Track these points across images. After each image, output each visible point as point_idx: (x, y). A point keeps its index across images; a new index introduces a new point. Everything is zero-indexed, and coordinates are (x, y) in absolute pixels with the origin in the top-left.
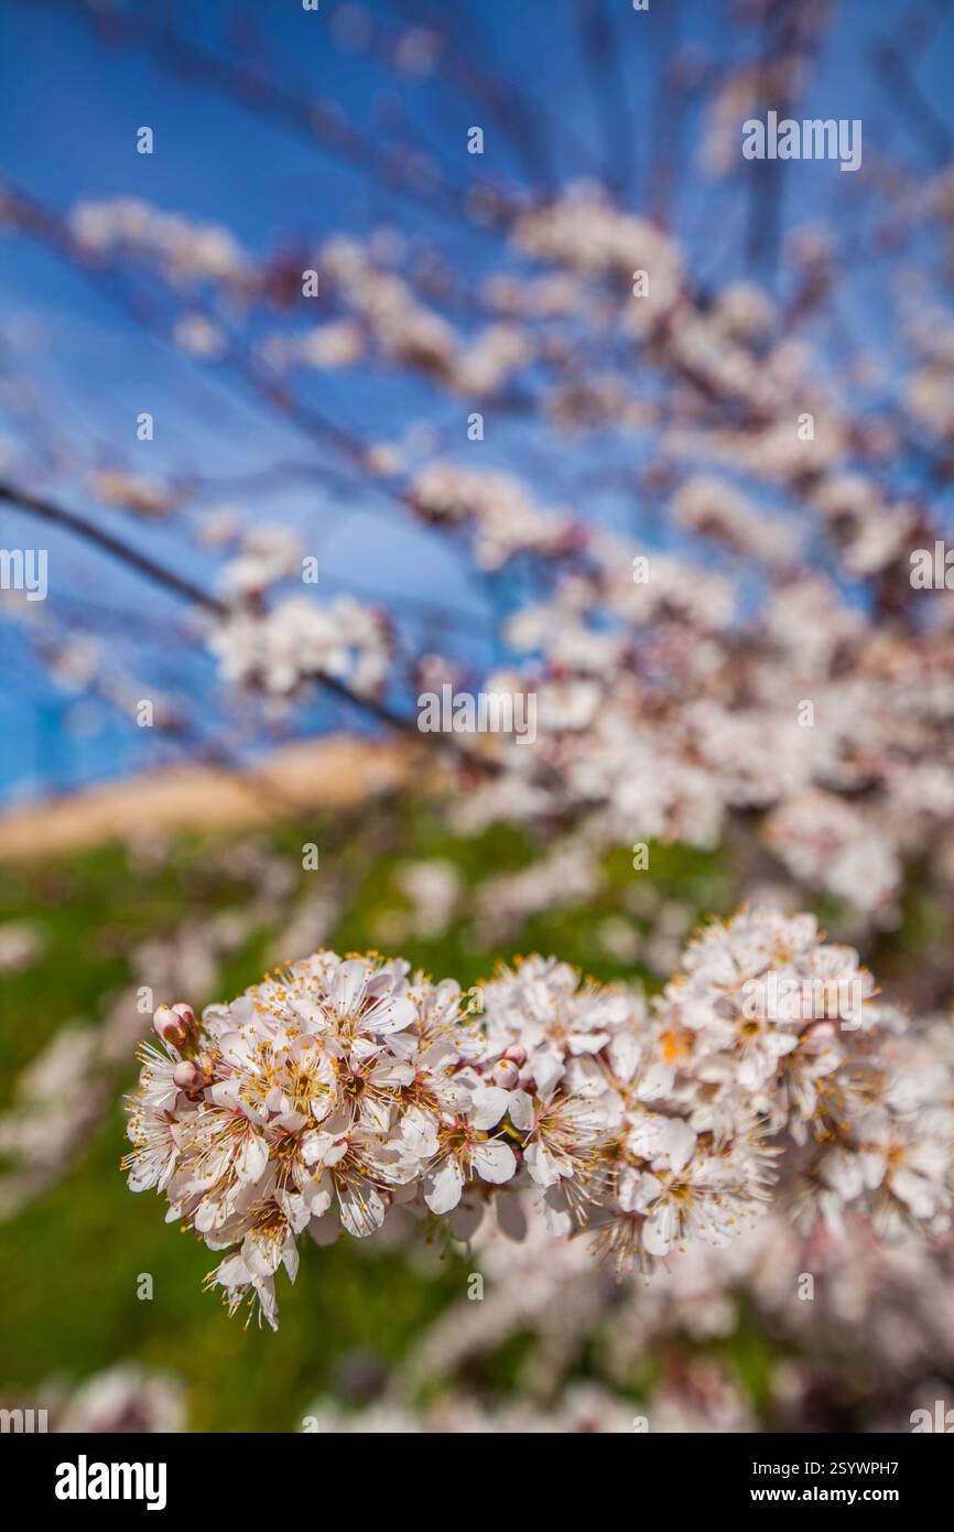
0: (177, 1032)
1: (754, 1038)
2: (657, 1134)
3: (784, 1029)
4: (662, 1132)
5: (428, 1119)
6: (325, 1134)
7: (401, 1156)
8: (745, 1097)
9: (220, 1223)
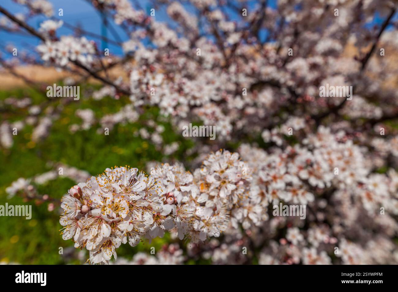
0: (78, 195)
1: (225, 185)
2: (203, 211)
3: (232, 183)
4: (204, 211)
5: (150, 214)
6: (125, 222)
7: (146, 225)
8: (221, 199)
9: (94, 248)
